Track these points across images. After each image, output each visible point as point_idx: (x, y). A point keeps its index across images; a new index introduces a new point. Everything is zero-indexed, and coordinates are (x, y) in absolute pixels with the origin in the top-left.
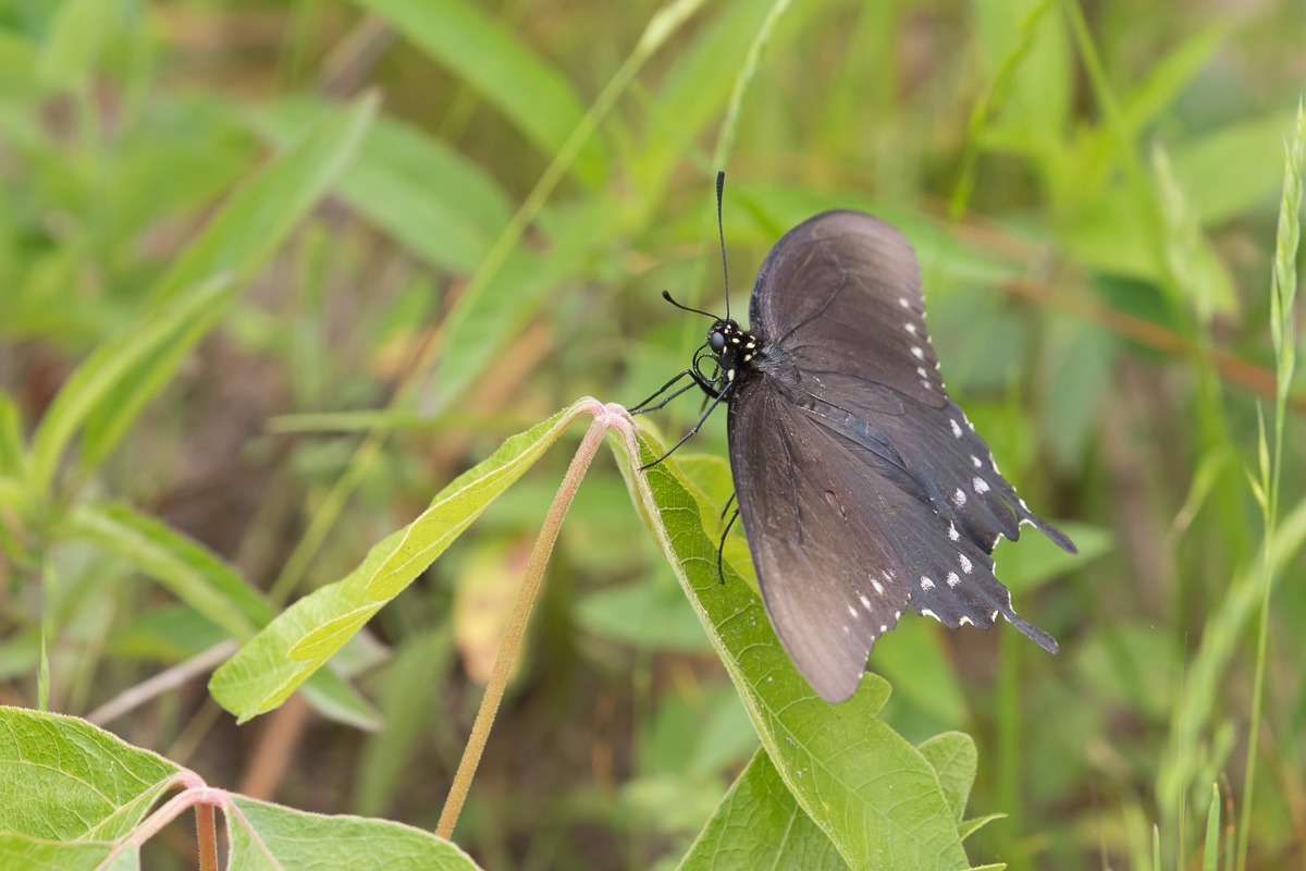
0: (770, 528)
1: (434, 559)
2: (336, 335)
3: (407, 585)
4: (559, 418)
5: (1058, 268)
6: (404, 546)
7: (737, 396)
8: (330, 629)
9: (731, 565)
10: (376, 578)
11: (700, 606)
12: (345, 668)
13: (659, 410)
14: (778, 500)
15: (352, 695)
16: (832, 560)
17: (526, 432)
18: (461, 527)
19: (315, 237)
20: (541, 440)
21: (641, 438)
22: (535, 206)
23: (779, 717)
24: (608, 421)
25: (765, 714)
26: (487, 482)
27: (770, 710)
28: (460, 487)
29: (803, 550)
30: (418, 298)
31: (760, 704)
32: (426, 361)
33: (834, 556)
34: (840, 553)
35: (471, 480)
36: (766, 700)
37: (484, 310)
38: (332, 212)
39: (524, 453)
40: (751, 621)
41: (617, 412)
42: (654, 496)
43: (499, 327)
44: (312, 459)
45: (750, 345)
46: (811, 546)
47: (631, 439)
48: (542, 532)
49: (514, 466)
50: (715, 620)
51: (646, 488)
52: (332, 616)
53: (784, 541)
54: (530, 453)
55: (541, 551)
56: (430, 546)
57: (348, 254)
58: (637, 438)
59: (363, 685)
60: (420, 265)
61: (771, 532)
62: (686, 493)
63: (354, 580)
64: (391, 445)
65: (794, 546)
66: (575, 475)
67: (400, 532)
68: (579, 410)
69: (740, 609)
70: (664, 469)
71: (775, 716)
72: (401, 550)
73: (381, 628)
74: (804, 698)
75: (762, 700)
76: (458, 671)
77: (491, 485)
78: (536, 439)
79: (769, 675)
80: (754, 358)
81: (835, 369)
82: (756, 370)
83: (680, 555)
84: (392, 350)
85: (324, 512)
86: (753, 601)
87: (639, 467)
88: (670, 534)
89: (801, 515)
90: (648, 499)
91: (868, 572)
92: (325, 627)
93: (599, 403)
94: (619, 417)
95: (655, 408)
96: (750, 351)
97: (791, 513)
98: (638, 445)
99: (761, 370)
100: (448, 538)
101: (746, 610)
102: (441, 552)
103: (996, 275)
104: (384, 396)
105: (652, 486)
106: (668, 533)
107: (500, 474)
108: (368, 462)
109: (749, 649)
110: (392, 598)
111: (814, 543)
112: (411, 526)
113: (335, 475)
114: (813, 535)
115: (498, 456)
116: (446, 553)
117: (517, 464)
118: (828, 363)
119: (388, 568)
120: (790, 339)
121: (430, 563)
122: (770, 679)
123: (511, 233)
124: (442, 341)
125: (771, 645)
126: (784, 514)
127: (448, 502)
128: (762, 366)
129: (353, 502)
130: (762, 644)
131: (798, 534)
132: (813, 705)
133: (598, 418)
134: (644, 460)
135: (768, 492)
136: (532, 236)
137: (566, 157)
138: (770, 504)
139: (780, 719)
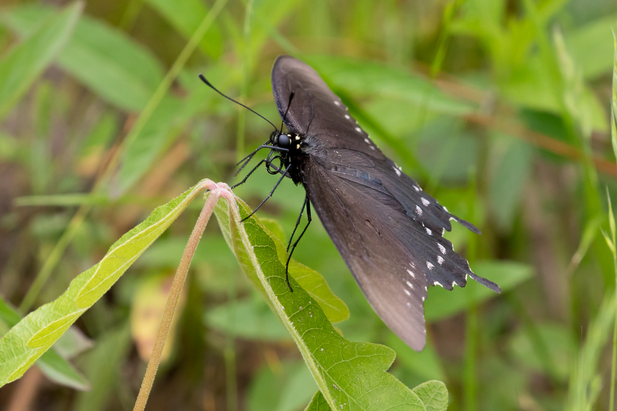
0: (351, 250)
1: (114, 283)
2: (57, 151)
3: (99, 298)
4: (188, 193)
5: (497, 106)
6: (98, 273)
7: (303, 172)
8: (52, 328)
9: (296, 279)
10: (81, 294)
11: (279, 304)
12: (65, 353)
13: (244, 184)
14: (347, 232)
15: (71, 369)
16: (386, 263)
17: (167, 204)
18: (131, 262)
19: (44, 90)
20: (179, 206)
21: (240, 203)
22: (178, 69)
23: (328, 372)
24: (219, 193)
25: (320, 369)
26: (146, 233)
27: (322, 368)
28: (128, 239)
29: (371, 260)
30: (107, 127)
31: (316, 365)
32: (113, 165)
33: (386, 260)
34: (388, 258)
35: (133, 235)
36: (320, 362)
37: (148, 133)
38: (54, 74)
39: (167, 216)
40: (309, 315)
41: (224, 187)
42: (249, 238)
43: (158, 144)
44: (42, 226)
45: (297, 138)
46: (374, 257)
47: (233, 203)
48: (182, 263)
49: (163, 223)
50: (289, 314)
51: (245, 232)
52: (49, 322)
53: (361, 257)
54: (172, 215)
55: (181, 276)
56: (112, 274)
57: (63, 100)
58: (237, 203)
59: (77, 362)
60: (109, 107)
61: (353, 253)
62: (268, 236)
63: (62, 300)
64: (91, 217)
65: (365, 258)
66: (200, 227)
67: (95, 266)
68: (202, 187)
69: (303, 307)
70: (254, 222)
71: (326, 372)
72: (96, 276)
73: (85, 325)
74: (343, 361)
75: (318, 362)
76: (133, 354)
77: (149, 235)
78: (173, 207)
79: (321, 347)
80: (302, 146)
81: (334, 146)
82: (304, 154)
83: (266, 274)
84: (90, 160)
85: (50, 258)
86: (310, 302)
87: (240, 220)
88: (260, 261)
89: (362, 239)
90: (246, 240)
91: (404, 266)
92: (50, 326)
93: (213, 182)
94: (225, 190)
95: (242, 183)
96: (298, 142)
97: (356, 239)
98: (238, 207)
99: (307, 153)
100: (123, 269)
101: (306, 308)
102: (118, 278)
103: (462, 110)
104: (88, 186)
105: (248, 232)
106: (258, 260)
107: (154, 228)
108: (78, 227)
109: (309, 331)
110: (90, 307)
111: (374, 254)
112: (102, 261)
113: (58, 235)
114: (372, 249)
115: (150, 220)
116: (121, 279)
117: (164, 221)
118: (331, 143)
119: (88, 288)
120: (309, 132)
121: (112, 285)
122: (322, 350)
123: (163, 86)
124: (123, 152)
125: (322, 329)
126: (354, 240)
127: (124, 246)
128: (307, 150)
129: (68, 253)
130: (317, 328)
131: (365, 251)
132: (349, 365)
133: (213, 192)
134: (242, 216)
135: (341, 229)
136: (175, 86)
137: (196, 39)
138: (345, 236)
139: (329, 373)
